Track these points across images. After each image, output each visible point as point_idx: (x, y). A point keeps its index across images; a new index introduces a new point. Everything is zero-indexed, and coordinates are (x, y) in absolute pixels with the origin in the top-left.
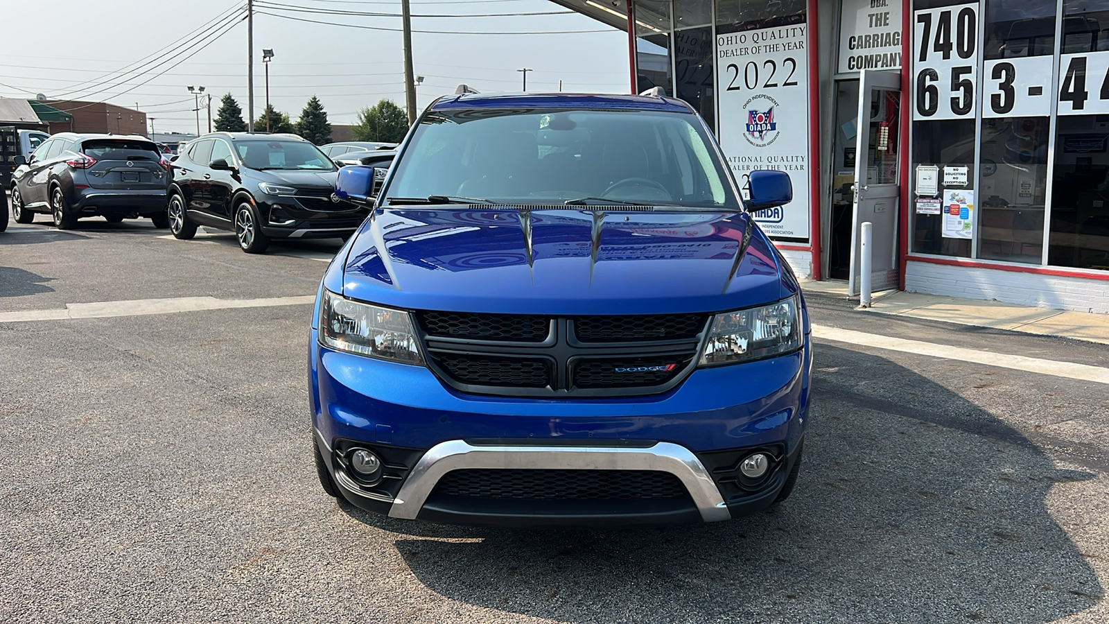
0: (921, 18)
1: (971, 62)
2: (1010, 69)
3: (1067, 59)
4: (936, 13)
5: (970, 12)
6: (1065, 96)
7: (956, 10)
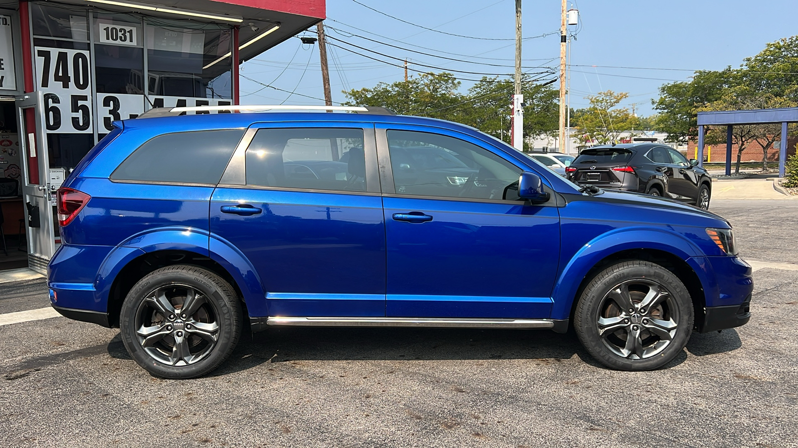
0: (41, 53)
1: (86, 92)
2: (116, 101)
3: (152, 98)
4: (54, 52)
5: (83, 56)
7: (71, 53)
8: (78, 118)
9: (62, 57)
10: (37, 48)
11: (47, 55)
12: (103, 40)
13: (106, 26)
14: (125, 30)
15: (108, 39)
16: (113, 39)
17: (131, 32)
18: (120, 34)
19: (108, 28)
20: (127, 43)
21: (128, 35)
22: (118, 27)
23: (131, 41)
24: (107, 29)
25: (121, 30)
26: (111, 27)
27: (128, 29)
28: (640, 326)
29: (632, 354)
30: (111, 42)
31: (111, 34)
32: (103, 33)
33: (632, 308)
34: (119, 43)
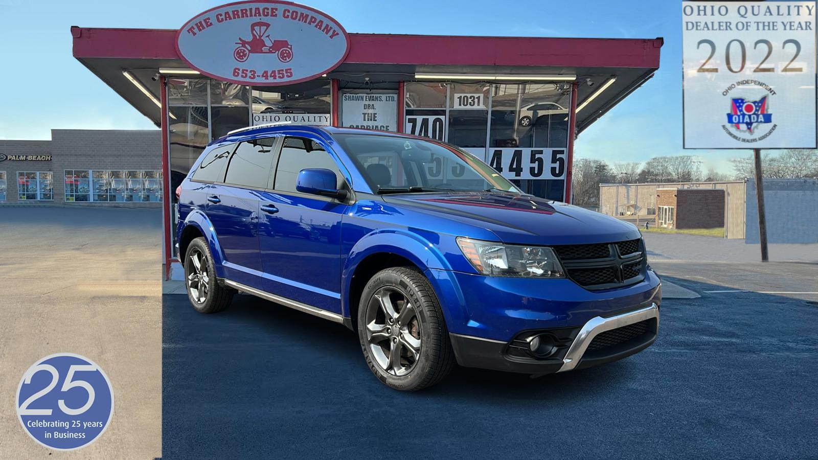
0: (410, 121)
3: (492, 151)
4: (419, 119)
5: (441, 121)
7: (431, 119)
8: (433, 168)
9: (425, 122)
10: (408, 117)
11: (414, 121)
12: (457, 106)
13: (459, 95)
14: (474, 97)
15: (460, 105)
16: (464, 105)
17: (479, 98)
18: (470, 100)
19: (461, 96)
20: (476, 107)
21: (476, 100)
22: (469, 95)
23: (478, 105)
24: (460, 98)
25: (471, 98)
26: (463, 95)
27: (476, 95)
28: (398, 339)
29: (390, 367)
30: (462, 107)
31: (462, 101)
32: (457, 101)
33: (391, 318)
34: (469, 107)
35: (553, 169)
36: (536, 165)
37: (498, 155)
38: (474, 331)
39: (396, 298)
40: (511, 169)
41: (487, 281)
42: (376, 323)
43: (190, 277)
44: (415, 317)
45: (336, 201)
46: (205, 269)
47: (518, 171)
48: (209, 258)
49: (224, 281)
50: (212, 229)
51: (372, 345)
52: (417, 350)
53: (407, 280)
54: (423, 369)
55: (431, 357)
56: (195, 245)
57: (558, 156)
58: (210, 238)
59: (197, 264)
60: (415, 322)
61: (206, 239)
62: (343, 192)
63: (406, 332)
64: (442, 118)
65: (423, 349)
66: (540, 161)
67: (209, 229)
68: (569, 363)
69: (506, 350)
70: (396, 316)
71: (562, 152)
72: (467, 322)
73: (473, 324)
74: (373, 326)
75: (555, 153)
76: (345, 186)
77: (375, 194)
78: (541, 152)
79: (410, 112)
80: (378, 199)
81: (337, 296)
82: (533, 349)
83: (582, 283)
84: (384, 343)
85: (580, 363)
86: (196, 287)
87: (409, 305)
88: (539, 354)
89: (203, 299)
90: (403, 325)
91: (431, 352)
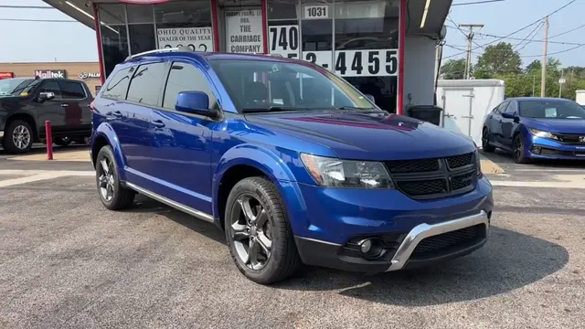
0: (272, 30)
1: (296, 51)
2: (314, 56)
3: (337, 53)
4: (279, 28)
5: (295, 29)
6: (337, 68)
7: (288, 28)
9: (283, 31)
10: (270, 27)
11: (274, 31)
12: (307, 17)
14: (320, 8)
15: (310, 16)
16: (313, 15)
17: (324, 9)
18: (318, 11)
19: (310, 8)
20: (322, 17)
21: (322, 11)
22: (317, 7)
23: (324, 15)
24: (309, 10)
25: (318, 9)
26: (312, 7)
27: (322, 7)
28: (255, 238)
29: (249, 262)
30: (312, 17)
31: (312, 12)
32: (307, 13)
33: (250, 220)
34: (317, 17)
35: (388, 67)
36: (373, 64)
37: (342, 56)
38: (313, 234)
39: (254, 204)
40: (353, 68)
41: (326, 192)
42: (239, 223)
43: (100, 178)
44: (267, 221)
45: (209, 119)
46: (111, 172)
47: (359, 69)
48: (114, 164)
49: (125, 183)
50: (116, 139)
51: (236, 242)
52: (269, 249)
53: (262, 189)
54: (273, 265)
55: (280, 257)
56: (103, 152)
57: (392, 56)
58: (114, 147)
59: (106, 168)
60: (269, 225)
61: (112, 147)
62: (214, 111)
63: (261, 234)
64: (297, 27)
65: (274, 249)
66: (377, 61)
67: (114, 139)
68: (397, 263)
69: (341, 251)
70: (254, 218)
71: (395, 53)
72: (308, 226)
73: (313, 228)
74: (236, 226)
75: (388, 54)
76: (216, 107)
77: (239, 113)
78: (377, 53)
79: (270, 24)
80: (241, 117)
81: (209, 199)
82: (364, 251)
83: (410, 194)
84: (245, 241)
85: (407, 264)
86: (105, 187)
87: (263, 211)
88: (369, 256)
89: (110, 198)
90: (259, 227)
91: (279, 253)
